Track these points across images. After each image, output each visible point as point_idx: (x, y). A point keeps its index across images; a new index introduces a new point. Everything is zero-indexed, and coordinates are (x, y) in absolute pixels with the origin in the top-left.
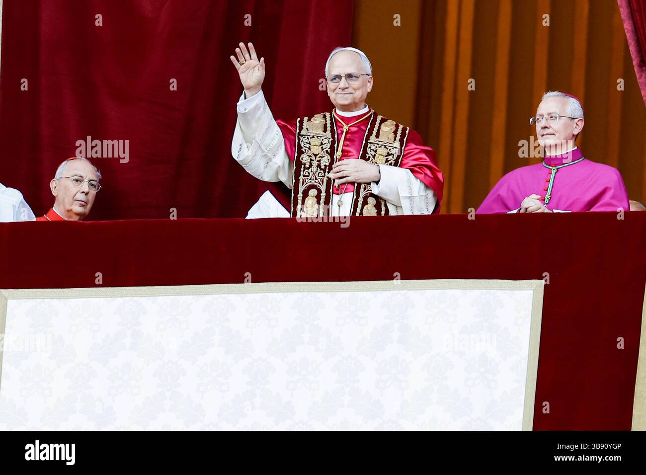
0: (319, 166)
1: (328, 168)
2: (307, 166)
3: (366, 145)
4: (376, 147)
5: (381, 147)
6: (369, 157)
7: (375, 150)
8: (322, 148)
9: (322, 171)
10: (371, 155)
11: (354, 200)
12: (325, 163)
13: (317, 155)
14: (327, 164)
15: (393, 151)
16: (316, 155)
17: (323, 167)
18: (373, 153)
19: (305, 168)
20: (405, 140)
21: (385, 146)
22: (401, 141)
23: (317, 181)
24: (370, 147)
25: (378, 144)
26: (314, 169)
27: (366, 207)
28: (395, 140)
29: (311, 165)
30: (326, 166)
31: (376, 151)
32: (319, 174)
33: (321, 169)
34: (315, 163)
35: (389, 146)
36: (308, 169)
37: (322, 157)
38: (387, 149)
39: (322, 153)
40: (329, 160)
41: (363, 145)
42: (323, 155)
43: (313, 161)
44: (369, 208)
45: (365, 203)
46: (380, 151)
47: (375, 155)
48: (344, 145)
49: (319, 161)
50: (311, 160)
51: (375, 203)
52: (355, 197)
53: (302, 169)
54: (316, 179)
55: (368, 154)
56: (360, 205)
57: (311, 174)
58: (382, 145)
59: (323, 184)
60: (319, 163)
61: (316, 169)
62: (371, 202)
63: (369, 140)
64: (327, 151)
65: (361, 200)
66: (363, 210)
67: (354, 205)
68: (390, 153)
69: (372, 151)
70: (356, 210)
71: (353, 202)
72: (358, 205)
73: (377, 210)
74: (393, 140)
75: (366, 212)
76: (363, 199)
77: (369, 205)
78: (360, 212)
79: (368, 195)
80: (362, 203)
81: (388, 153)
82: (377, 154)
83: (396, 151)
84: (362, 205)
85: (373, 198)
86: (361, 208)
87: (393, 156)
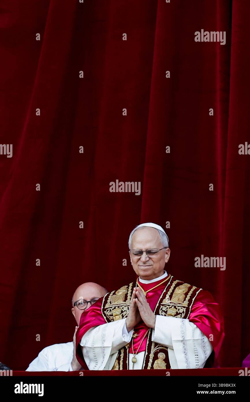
3: (159, 307)
4: (167, 308)
5: (171, 307)
7: (165, 311)
8: (122, 315)
11: (146, 356)
15: (181, 311)
20: (193, 299)
21: (175, 307)
22: (190, 301)
24: (162, 309)
25: (169, 305)
27: (156, 362)
28: (185, 300)
35: (178, 306)
38: (177, 309)
41: (156, 307)
44: (159, 362)
45: (156, 358)
46: (170, 311)
51: (164, 358)
52: (147, 354)
56: (151, 360)
58: (173, 306)
62: (161, 356)
63: (162, 302)
65: (152, 356)
66: (153, 365)
67: (145, 360)
68: (178, 313)
69: (163, 312)
70: (148, 364)
71: (145, 358)
72: (149, 360)
73: (166, 364)
74: (183, 301)
75: (156, 366)
76: (153, 355)
77: (159, 359)
78: (151, 366)
79: (158, 351)
80: (152, 358)
81: (177, 313)
82: (167, 314)
83: (184, 310)
84: (153, 360)
85: (162, 353)
86: (152, 363)
87: (181, 315)
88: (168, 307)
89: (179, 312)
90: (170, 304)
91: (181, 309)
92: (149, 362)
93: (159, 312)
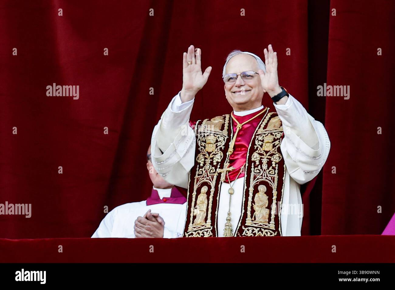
0: (212, 163)
1: (219, 164)
2: (202, 165)
3: (255, 138)
4: (263, 137)
5: (268, 135)
6: (257, 148)
8: (216, 145)
9: (213, 168)
10: (259, 145)
11: (245, 190)
12: (217, 160)
13: (211, 153)
14: (220, 161)
15: (279, 136)
16: (209, 153)
17: (215, 164)
18: (260, 143)
19: (200, 168)
21: (271, 134)
23: (208, 178)
24: (258, 139)
25: (265, 134)
26: (207, 166)
27: (257, 195)
28: (281, 126)
29: (204, 164)
30: (218, 162)
31: (263, 141)
32: (210, 171)
33: (213, 166)
34: (208, 161)
35: (275, 133)
36: (202, 167)
37: (215, 155)
38: (274, 135)
39: (216, 150)
40: (221, 156)
42: (217, 153)
43: (207, 159)
44: (260, 196)
45: (256, 191)
46: (267, 139)
47: (262, 144)
48: (236, 141)
49: (212, 158)
50: (206, 158)
52: (246, 187)
53: (198, 169)
54: (208, 176)
55: (256, 145)
56: (251, 194)
57: (204, 172)
58: (269, 133)
59: (213, 180)
60: (211, 160)
61: (209, 166)
62: (261, 189)
63: (257, 132)
64: (221, 149)
65: (251, 189)
66: (254, 199)
67: (245, 195)
68: (276, 139)
69: (259, 141)
70: (248, 199)
71: (244, 192)
72: (249, 194)
73: (268, 197)
74: (279, 127)
75: (257, 200)
76: (253, 188)
77: (259, 192)
78: (252, 200)
79: (258, 183)
80: (252, 192)
81: (274, 139)
82: (264, 142)
83: (281, 135)
84: (253, 194)
85: (263, 186)
86: (253, 197)
87: (279, 140)
88: (264, 135)
89: (277, 137)
90: (265, 132)
91: (278, 134)
92: (249, 196)
93: (255, 143)
